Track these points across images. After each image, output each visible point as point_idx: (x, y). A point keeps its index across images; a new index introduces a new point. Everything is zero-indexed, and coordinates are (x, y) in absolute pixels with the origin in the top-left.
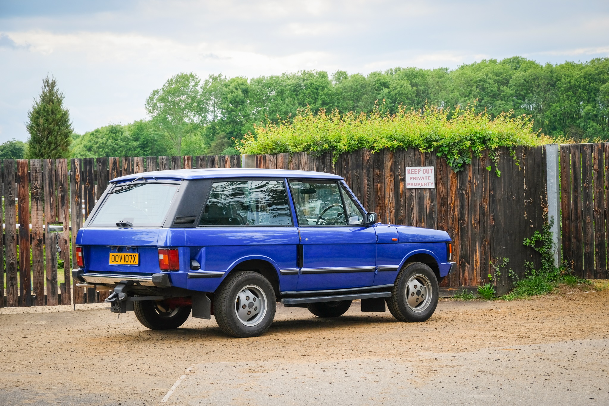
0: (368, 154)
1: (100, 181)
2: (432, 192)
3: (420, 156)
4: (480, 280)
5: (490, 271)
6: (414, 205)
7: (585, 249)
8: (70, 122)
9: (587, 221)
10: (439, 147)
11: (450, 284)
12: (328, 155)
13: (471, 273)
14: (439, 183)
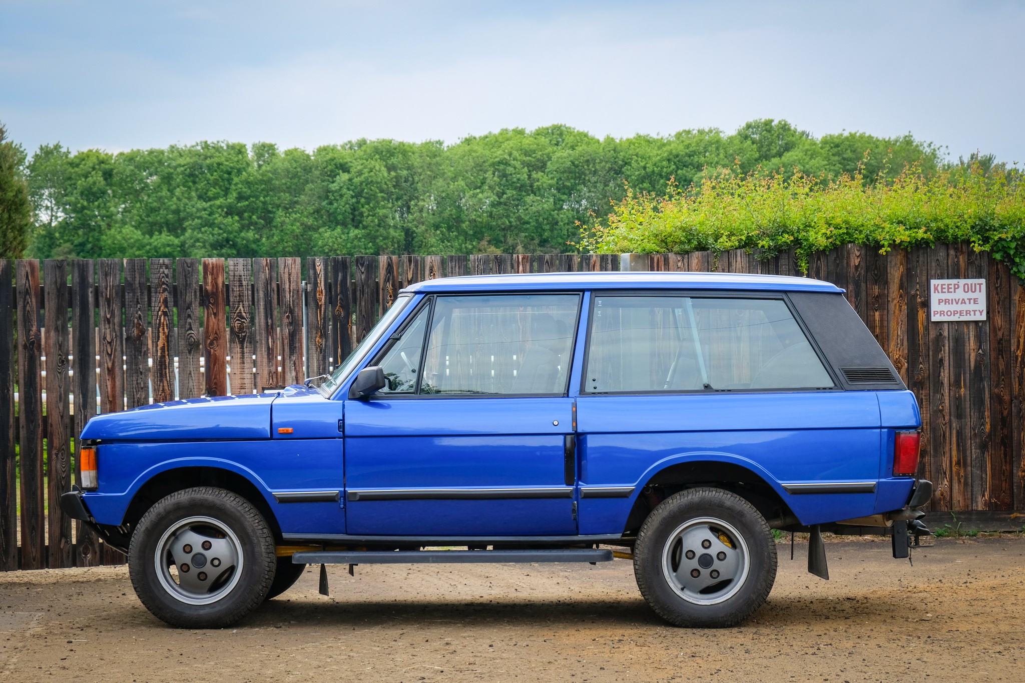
0: (858, 254)
1: (363, 304)
2: (981, 328)
3: (958, 259)
6: (946, 352)
8: (27, 207)
10: (998, 241)
11: (1015, 506)
12: (784, 256)
14: (994, 311)
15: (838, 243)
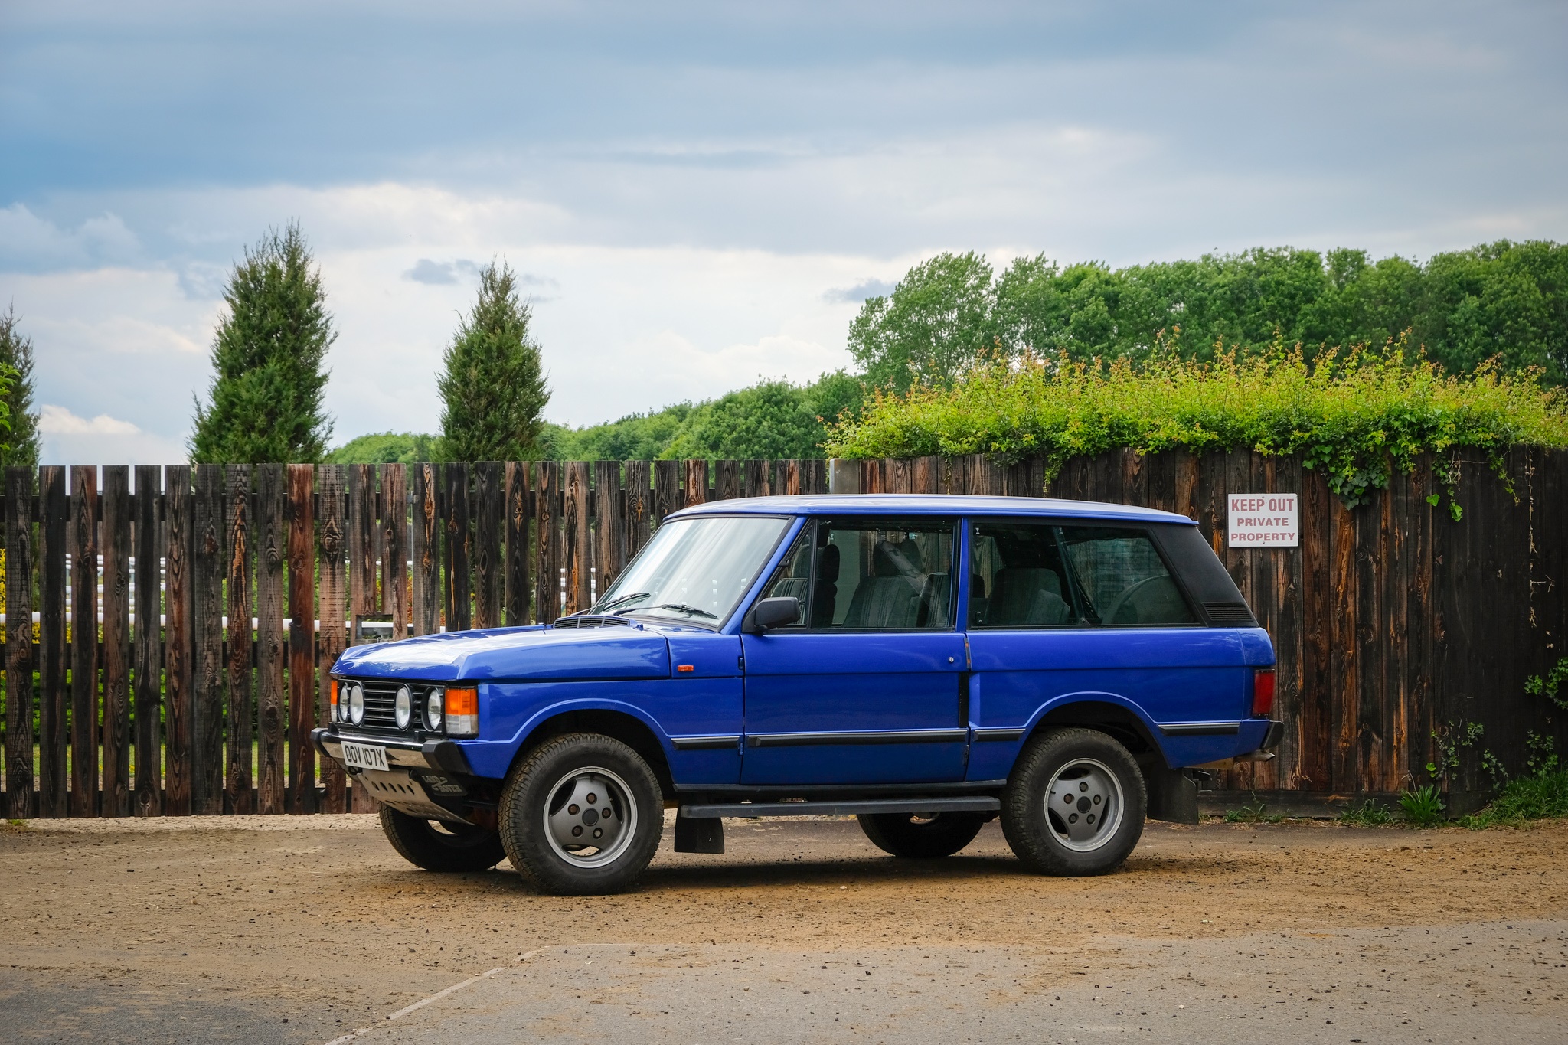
0: (1137, 460)
1: (484, 518)
2: (1292, 556)
3: (1264, 468)
4: (1408, 777)
5: (1431, 755)
8: (542, 376)
10: (1308, 445)
11: (1334, 785)
12: (1035, 462)
13: (1385, 759)
14: (1309, 535)
15: (1106, 446)
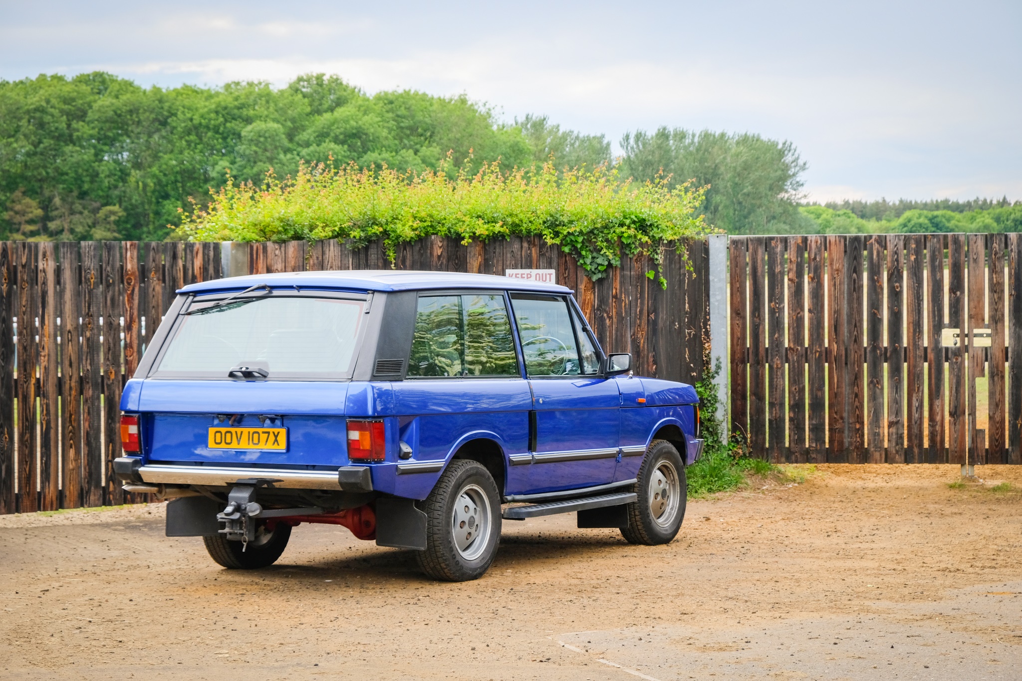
0: (440, 244)
3: (531, 251)
7: (771, 413)
9: (775, 366)
10: (568, 236)
12: (374, 246)
15: (423, 235)
